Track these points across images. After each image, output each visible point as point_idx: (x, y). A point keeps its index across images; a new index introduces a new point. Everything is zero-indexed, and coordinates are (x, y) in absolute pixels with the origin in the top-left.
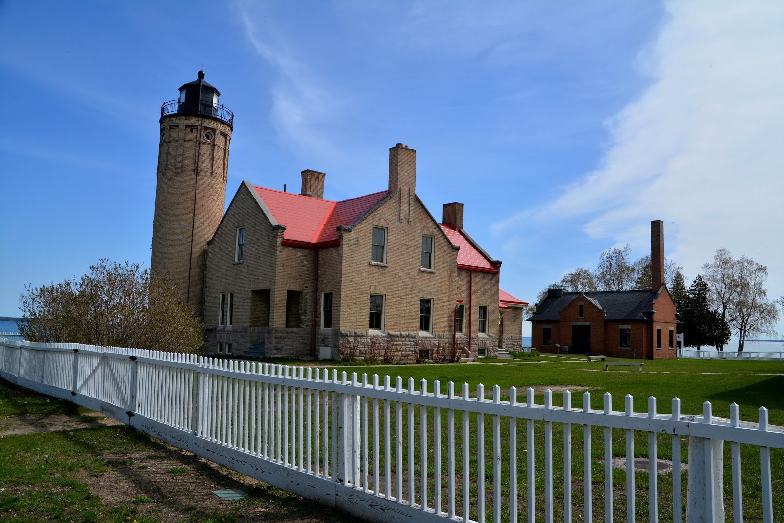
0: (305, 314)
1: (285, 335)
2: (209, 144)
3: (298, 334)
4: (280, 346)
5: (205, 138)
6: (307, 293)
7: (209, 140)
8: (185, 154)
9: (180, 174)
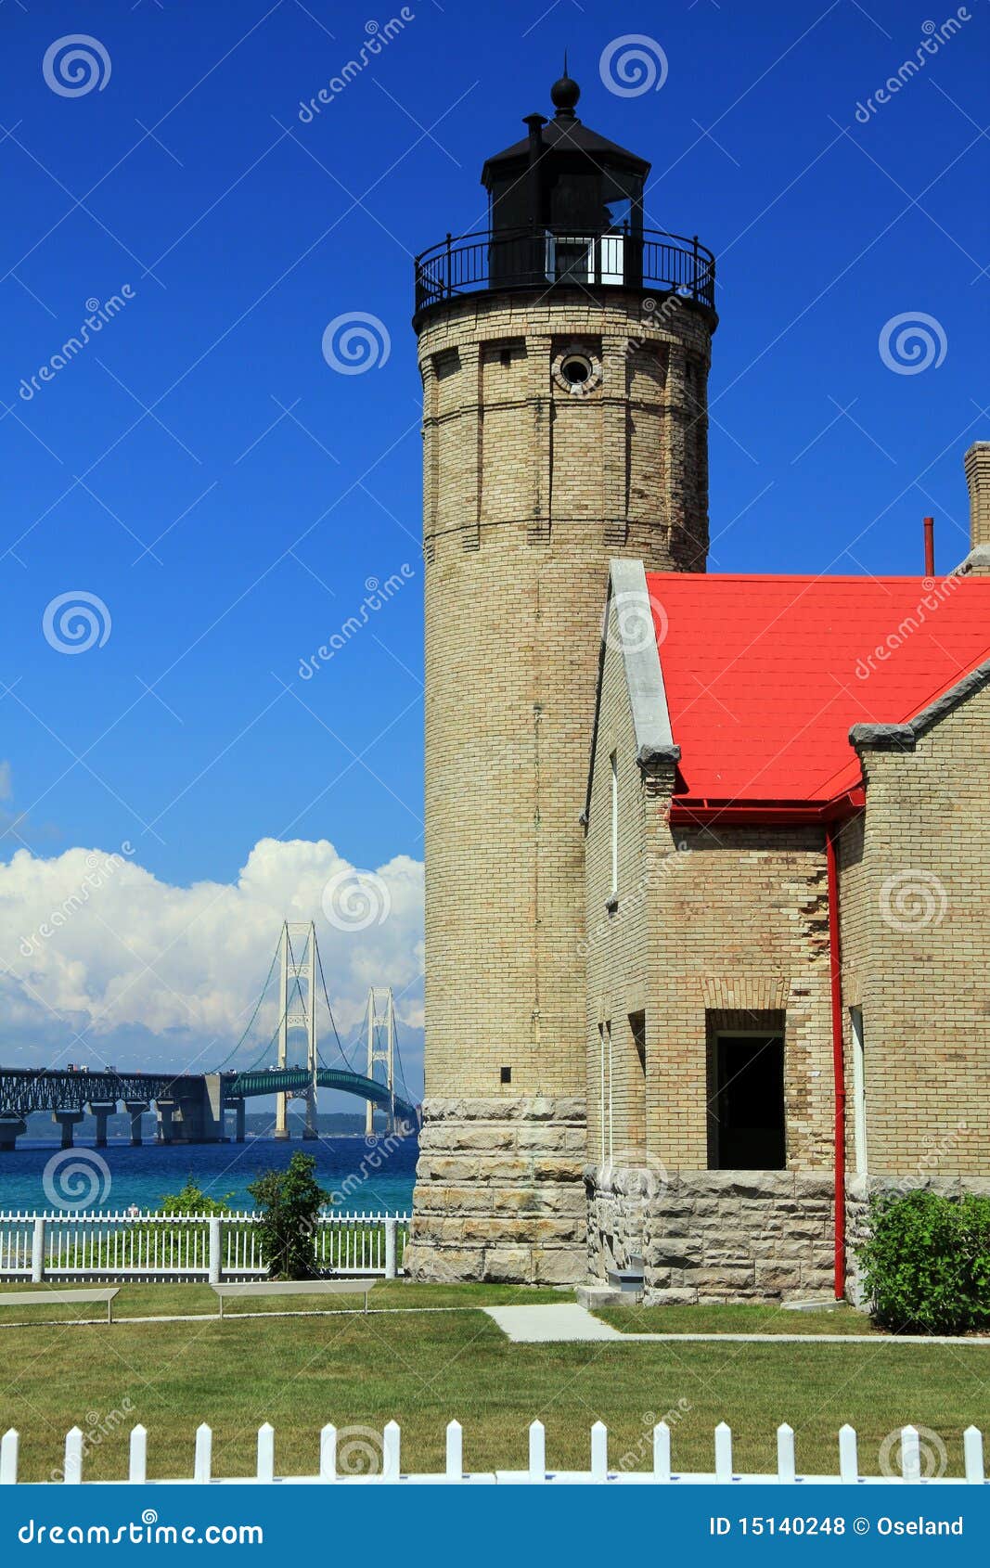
0: (802, 1107)
1: (710, 1201)
2: (578, 402)
3: (771, 1195)
4: (680, 1246)
5: (560, 379)
6: (809, 1018)
7: (576, 388)
8: (490, 464)
9: (477, 548)
